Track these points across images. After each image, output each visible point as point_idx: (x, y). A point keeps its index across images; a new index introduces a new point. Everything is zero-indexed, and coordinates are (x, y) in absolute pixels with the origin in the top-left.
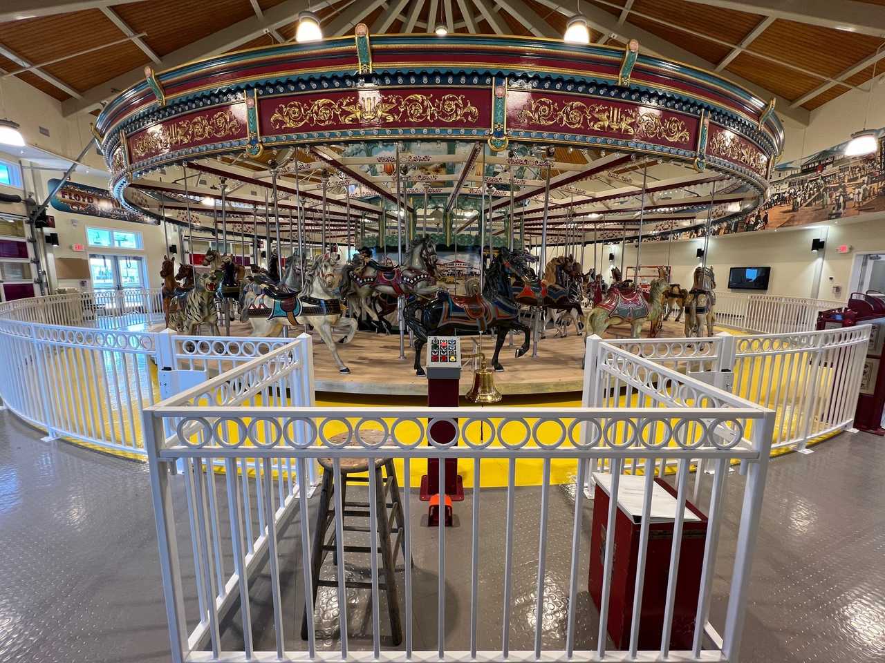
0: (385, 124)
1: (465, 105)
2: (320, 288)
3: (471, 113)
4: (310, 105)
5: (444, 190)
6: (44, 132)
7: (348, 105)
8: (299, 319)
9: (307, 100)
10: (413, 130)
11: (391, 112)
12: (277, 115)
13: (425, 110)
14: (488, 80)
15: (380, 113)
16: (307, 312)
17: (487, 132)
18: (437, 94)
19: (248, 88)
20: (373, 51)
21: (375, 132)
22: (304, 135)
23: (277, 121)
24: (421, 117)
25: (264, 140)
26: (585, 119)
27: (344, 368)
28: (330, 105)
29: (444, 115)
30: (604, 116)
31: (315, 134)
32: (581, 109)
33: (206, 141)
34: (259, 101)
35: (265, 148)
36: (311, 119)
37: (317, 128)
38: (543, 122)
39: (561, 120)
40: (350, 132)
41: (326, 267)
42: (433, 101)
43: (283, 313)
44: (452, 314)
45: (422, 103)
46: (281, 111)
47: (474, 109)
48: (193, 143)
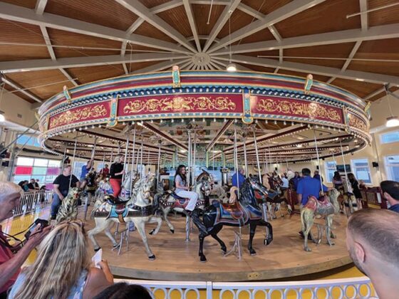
0: (186, 111)
1: (229, 102)
2: (141, 200)
3: (232, 106)
4: (145, 102)
5: (207, 142)
6: (20, 116)
7: (166, 102)
8: (125, 219)
9: (144, 99)
10: (201, 113)
11: (189, 105)
12: (127, 107)
13: (207, 104)
14: (240, 91)
15: (183, 106)
16: (131, 214)
17: (241, 114)
18: (213, 97)
19: (114, 94)
20: (181, 78)
21: (180, 114)
22: (141, 116)
23: (127, 109)
24: (205, 107)
25: (118, 118)
26: (290, 109)
27: (152, 255)
28: (156, 102)
29: (217, 107)
30: (300, 107)
31: (147, 115)
32: (288, 104)
33: (88, 119)
34: (119, 100)
35: (119, 122)
36: (146, 109)
37: (149, 113)
38: (270, 110)
39: (279, 109)
40: (166, 114)
41: (146, 186)
42: (211, 100)
43: (117, 215)
44: (223, 216)
45: (206, 101)
46: (130, 105)
47: (233, 104)
48: (81, 120)
